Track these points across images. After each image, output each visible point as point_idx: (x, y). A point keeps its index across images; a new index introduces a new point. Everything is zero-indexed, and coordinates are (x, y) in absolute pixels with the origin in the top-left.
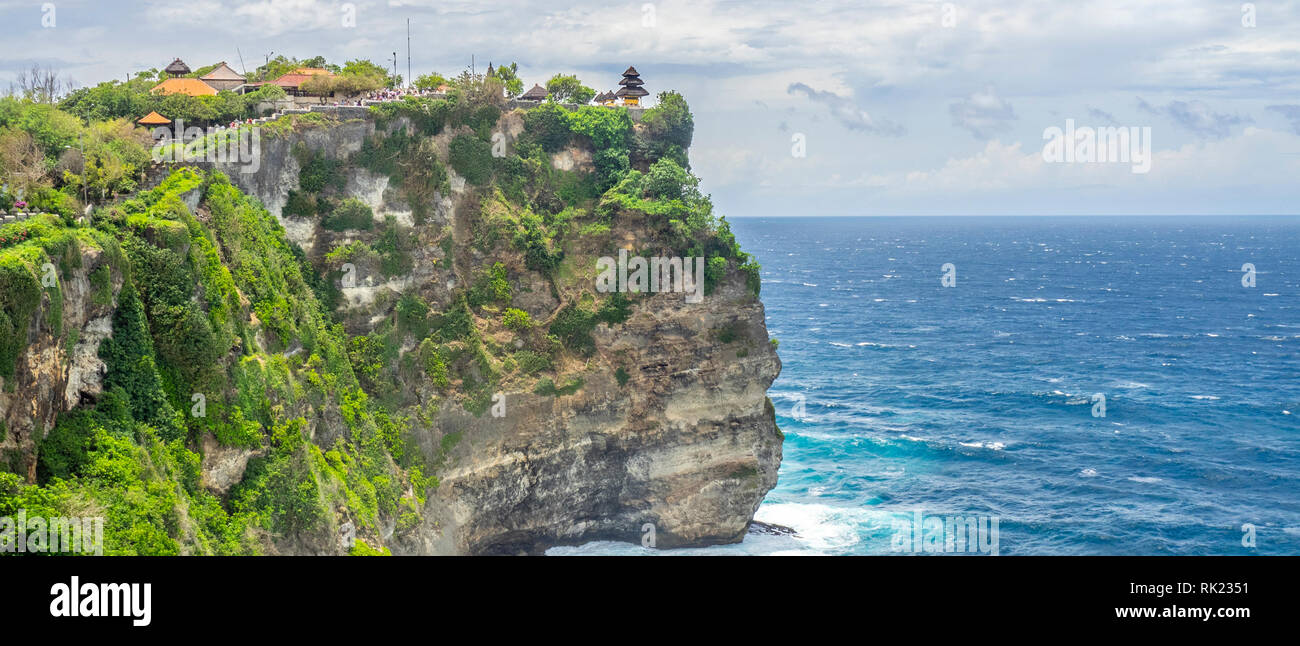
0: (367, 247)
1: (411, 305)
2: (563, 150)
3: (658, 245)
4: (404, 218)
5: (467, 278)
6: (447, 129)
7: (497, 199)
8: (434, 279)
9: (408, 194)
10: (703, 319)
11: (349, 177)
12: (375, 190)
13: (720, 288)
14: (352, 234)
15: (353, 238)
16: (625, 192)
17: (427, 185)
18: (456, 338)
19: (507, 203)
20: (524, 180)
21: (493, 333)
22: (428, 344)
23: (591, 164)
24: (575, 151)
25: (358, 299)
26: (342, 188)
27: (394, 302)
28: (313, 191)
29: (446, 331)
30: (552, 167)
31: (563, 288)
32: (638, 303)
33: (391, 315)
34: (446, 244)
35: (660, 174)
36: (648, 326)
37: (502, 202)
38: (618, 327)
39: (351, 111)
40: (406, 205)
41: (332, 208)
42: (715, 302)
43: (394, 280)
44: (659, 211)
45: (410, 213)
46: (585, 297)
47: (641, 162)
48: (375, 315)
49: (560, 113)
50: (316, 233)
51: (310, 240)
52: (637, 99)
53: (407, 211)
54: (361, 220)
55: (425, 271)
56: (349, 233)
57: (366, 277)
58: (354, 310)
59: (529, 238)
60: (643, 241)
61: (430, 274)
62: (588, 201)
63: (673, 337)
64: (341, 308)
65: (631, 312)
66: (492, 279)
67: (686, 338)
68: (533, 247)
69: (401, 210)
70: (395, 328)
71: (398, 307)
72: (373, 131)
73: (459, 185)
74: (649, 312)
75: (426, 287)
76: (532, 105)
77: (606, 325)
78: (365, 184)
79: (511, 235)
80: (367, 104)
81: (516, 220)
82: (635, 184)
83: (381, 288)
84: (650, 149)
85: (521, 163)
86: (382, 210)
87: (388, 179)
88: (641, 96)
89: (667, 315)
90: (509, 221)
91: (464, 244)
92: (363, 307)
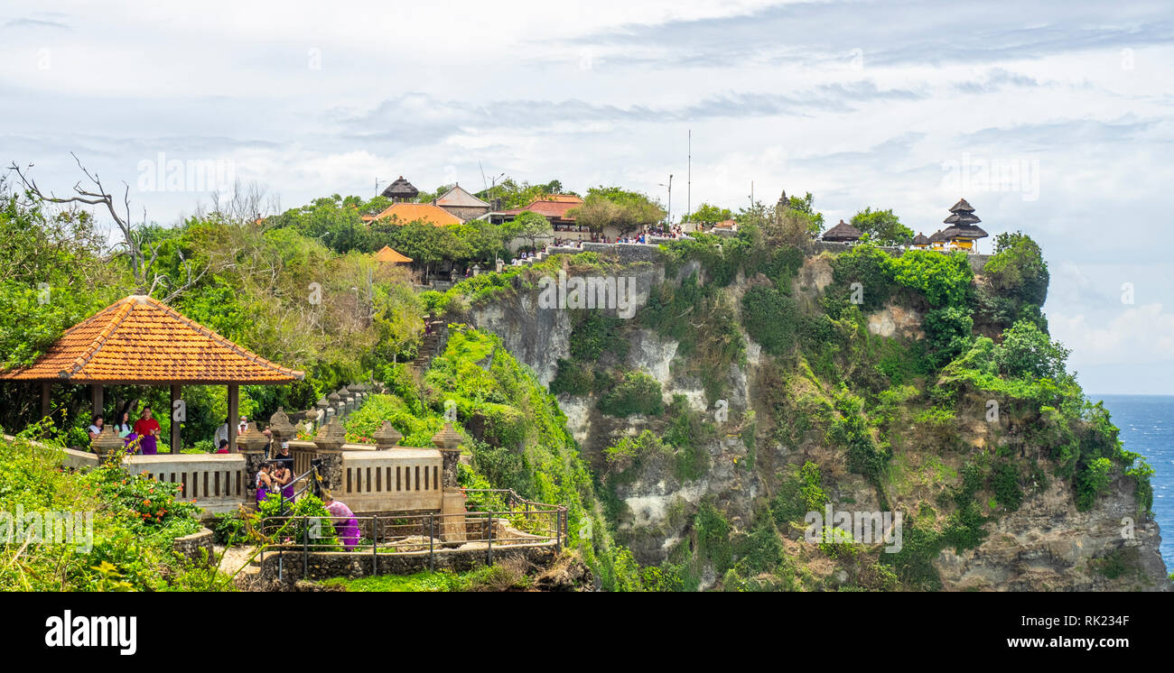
0: (658, 440)
1: (712, 523)
2: (882, 308)
3: (1019, 440)
4: (695, 398)
5: (770, 483)
6: (740, 278)
7: (804, 374)
8: (735, 484)
9: (702, 367)
10: (1080, 544)
11: (632, 343)
12: (663, 360)
13: (1100, 501)
14: (637, 421)
15: (640, 427)
16: (974, 367)
17: (724, 352)
18: (765, 569)
19: (816, 380)
20: (836, 348)
21: (807, 561)
22: (733, 578)
23: (918, 329)
24: (896, 310)
25: (646, 514)
26: (623, 357)
27: (691, 518)
28: (591, 359)
29: (753, 558)
30: (869, 332)
31: (894, 499)
32: (996, 521)
33: (688, 536)
34: (747, 436)
35: (1021, 342)
36: (1010, 553)
37: (810, 378)
38: (970, 555)
39: (635, 251)
40: (698, 381)
41: (613, 384)
42: (1093, 521)
43: (687, 486)
44: (1026, 392)
45: (702, 392)
46: (924, 511)
47: (993, 326)
48: (670, 536)
49: (881, 259)
50: (590, 419)
51: (583, 429)
52: (970, 241)
53: (699, 389)
54: (643, 401)
55: (724, 474)
56: (633, 420)
57: (656, 482)
58: (641, 529)
59: (848, 427)
60: (999, 434)
61: (729, 478)
62: (918, 378)
63: (1040, 569)
64: (624, 526)
65: (986, 534)
66: (801, 485)
67: (1057, 571)
68: (854, 441)
69: (692, 389)
70: (694, 555)
71: (698, 525)
72: (662, 279)
73: (754, 354)
74: (1010, 534)
75: (725, 496)
76: (842, 249)
77: (953, 552)
78: (651, 350)
79: (828, 424)
80: (652, 242)
81: (830, 403)
82: (988, 356)
83: (673, 496)
84: (999, 309)
85: (831, 326)
86: (670, 388)
87: (675, 346)
88: (976, 238)
89: (1033, 538)
90: (823, 404)
91: (764, 436)
92: (653, 524)
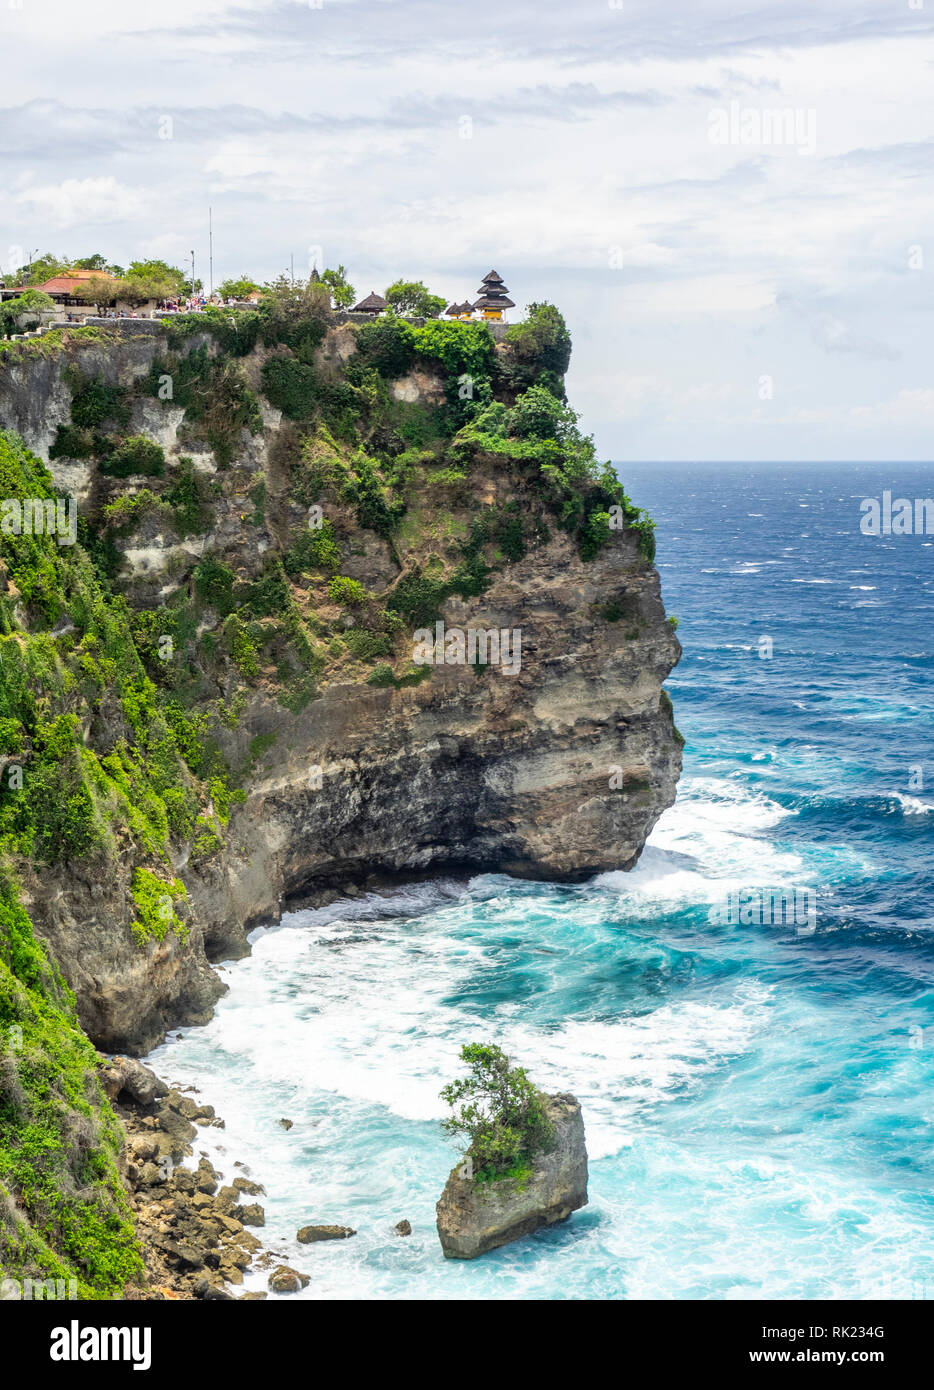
0: (157, 498)
1: (213, 573)
2: (405, 376)
3: (525, 497)
4: (203, 462)
5: (283, 538)
6: (259, 348)
7: (322, 438)
8: (241, 539)
9: (210, 432)
10: (582, 592)
11: (134, 409)
12: (168, 426)
13: (604, 552)
14: (137, 481)
15: (139, 487)
16: (483, 430)
17: (234, 419)
18: (269, 614)
19: (334, 443)
20: (356, 414)
21: (316, 608)
22: (233, 622)
23: (441, 395)
24: (421, 378)
25: (144, 564)
26: (125, 422)
27: (191, 568)
28: (89, 426)
29: (256, 604)
30: (392, 398)
31: (405, 551)
32: (501, 571)
33: (187, 584)
34: (258, 494)
35: (530, 407)
36: (512, 599)
37: (328, 441)
38: (475, 601)
39: (137, 325)
40: (206, 445)
41: (112, 447)
42: (596, 571)
43: (191, 539)
44: (527, 454)
45: (212, 455)
46: (433, 562)
47: (505, 391)
48: (167, 584)
49: (402, 329)
50: (91, 480)
51: (84, 489)
52: (499, 311)
53: (207, 452)
54: (148, 463)
55: (231, 529)
56: (134, 480)
57: (154, 536)
58: (139, 578)
59: (362, 487)
60: (507, 492)
61: (236, 533)
62: (437, 441)
63: (544, 614)
64: (123, 575)
65: (491, 583)
66: (315, 539)
67: (560, 615)
68: (366, 499)
69: (200, 451)
70: (191, 601)
71: (196, 574)
72: (165, 351)
73: (274, 420)
74: (514, 583)
75: (231, 549)
76: (367, 319)
77: (459, 598)
78: (155, 417)
79: (339, 484)
80: (157, 316)
81: (346, 465)
82: (497, 420)
83: (174, 549)
84: (516, 375)
85: (352, 393)
86: (176, 451)
87: (183, 412)
88: (504, 308)
89: (536, 586)
90: (338, 466)
91: (280, 495)
92: (152, 573)
